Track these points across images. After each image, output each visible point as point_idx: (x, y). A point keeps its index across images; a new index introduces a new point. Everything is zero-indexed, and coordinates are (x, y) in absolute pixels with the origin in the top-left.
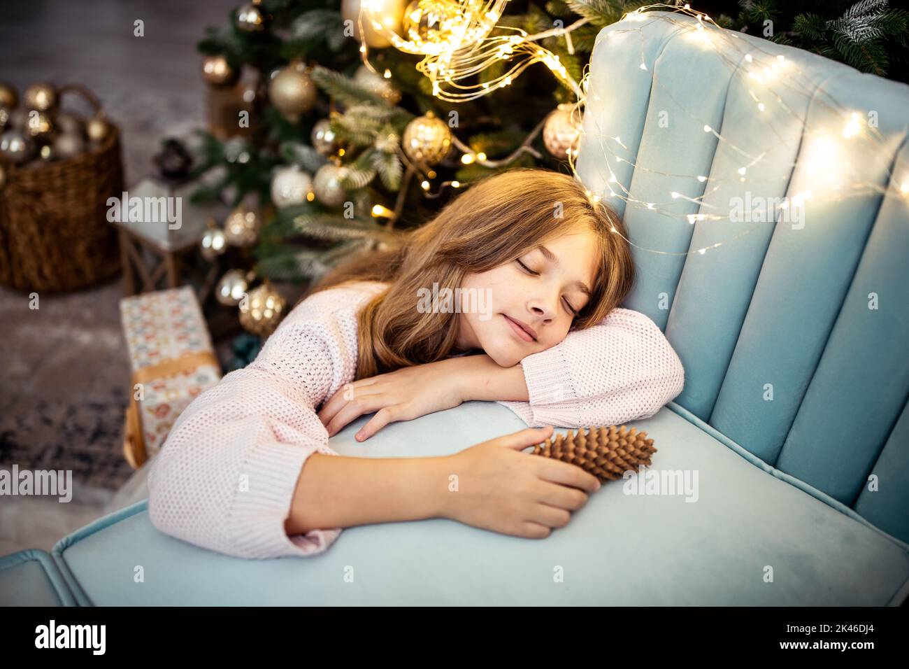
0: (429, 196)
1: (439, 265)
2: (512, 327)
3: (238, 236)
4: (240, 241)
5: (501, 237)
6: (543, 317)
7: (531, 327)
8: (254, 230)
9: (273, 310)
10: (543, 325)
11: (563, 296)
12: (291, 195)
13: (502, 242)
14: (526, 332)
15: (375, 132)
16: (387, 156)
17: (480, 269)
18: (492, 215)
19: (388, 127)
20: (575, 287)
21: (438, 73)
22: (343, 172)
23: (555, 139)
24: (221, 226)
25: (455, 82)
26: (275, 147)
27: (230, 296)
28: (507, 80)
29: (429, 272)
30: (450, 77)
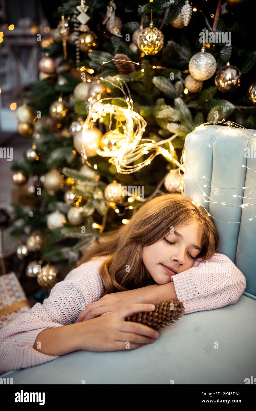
0: (120, 215)
1: (131, 244)
2: (165, 269)
3: (32, 247)
4: (33, 249)
5: (156, 230)
6: (178, 263)
7: (173, 268)
8: (40, 243)
9: (53, 276)
10: (179, 267)
11: (187, 252)
12: (56, 224)
13: (157, 232)
14: (172, 271)
15: (92, 192)
16: (99, 201)
17: (148, 244)
18: (151, 219)
19: (98, 189)
20: (192, 247)
21: (118, 162)
22: (81, 209)
23: (170, 185)
24: (25, 244)
25: (126, 165)
26: (46, 206)
27: (32, 273)
28: (148, 162)
29: (128, 247)
30: (124, 163)
